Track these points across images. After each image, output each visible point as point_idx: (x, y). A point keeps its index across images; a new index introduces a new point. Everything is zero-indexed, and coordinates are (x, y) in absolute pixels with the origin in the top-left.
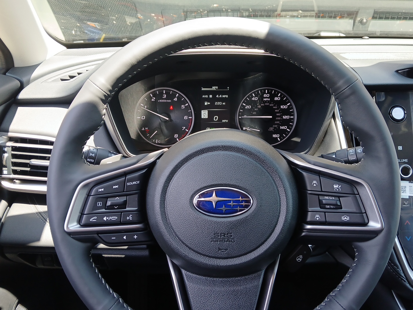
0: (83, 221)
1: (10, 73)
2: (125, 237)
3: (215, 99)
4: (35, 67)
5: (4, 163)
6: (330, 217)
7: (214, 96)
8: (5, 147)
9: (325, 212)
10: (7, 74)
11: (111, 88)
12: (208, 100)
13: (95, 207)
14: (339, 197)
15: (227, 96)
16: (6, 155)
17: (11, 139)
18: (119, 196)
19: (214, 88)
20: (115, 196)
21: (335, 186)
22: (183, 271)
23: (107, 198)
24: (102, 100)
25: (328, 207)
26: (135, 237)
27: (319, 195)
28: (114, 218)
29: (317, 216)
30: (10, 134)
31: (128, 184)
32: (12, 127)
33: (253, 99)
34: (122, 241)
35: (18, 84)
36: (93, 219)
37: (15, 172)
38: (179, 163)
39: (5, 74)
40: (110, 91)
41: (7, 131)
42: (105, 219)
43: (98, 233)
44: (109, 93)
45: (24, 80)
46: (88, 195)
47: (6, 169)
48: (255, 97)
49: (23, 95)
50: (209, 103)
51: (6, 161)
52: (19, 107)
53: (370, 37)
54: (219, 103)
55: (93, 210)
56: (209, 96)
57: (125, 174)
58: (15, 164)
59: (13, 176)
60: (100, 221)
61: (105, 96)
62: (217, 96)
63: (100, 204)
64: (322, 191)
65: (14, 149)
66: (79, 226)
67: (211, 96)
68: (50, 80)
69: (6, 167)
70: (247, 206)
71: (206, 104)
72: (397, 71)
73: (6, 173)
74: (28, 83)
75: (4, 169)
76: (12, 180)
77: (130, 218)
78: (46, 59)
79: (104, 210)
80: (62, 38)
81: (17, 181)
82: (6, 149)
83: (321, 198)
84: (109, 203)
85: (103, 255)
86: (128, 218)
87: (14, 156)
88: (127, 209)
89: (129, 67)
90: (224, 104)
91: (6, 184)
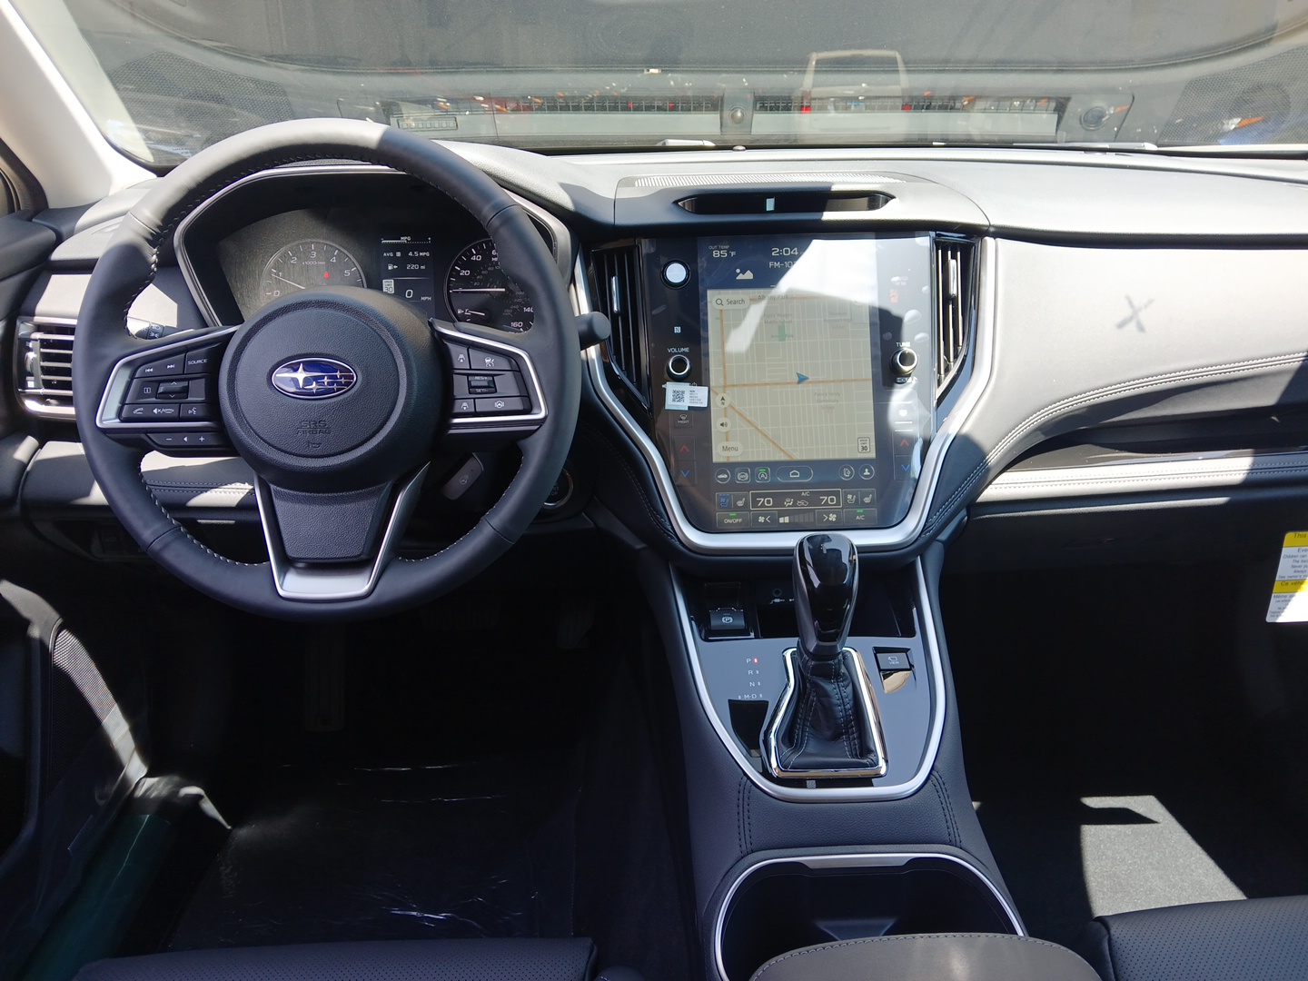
0: (124, 414)
1: (38, 218)
2: (186, 439)
3: (405, 260)
4: (83, 209)
5: (28, 368)
6: (482, 405)
7: (405, 254)
8: (30, 340)
9: (474, 399)
10: (33, 220)
11: (160, 223)
12: (394, 260)
13: (140, 394)
14: (493, 376)
15: (428, 254)
16: (31, 355)
17: (40, 328)
18: (176, 380)
19: (404, 239)
20: (171, 381)
21: (487, 361)
22: (272, 487)
23: (160, 382)
24: (147, 240)
25: (479, 390)
26: (202, 439)
27: (468, 375)
28: (169, 411)
29: (465, 404)
30: (37, 319)
31: (190, 363)
32: (41, 307)
33: (474, 258)
34: (182, 444)
35: (51, 235)
36: (138, 411)
37: (48, 384)
38: (254, 326)
39: (30, 220)
40: (159, 227)
41: (33, 315)
42: (155, 411)
43: (147, 431)
44: (158, 231)
45: (64, 229)
46: (132, 377)
47: (33, 378)
48: (476, 255)
49: (59, 254)
50: (395, 267)
51: (32, 365)
52: (53, 276)
53: (748, 148)
54: (414, 267)
55: (138, 398)
56: (395, 254)
57: (187, 349)
58: (46, 371)
59: (43, 391)
60: (148, 415)
61: (151, 234)
62: (411, 254)
63: (148, 390)
64: (471, 369)
65: (45, 343)
66: (118, 420)
67: (398, 254)
68: (109, 229)
69: (31, 375)
70: (347, 384)
71: (390, 268)
72: (676, 202)
73: (33, 386)
74: (71, 234)
75: (28, 378)
76: (43, 399)
77: (193, 411)
78: (110, 194)
79: (154, 399)
80: (147, 156)
81: (52, 401)
82: (31, 345)
83: (470, 378)
84: (161, 389)
85: (199, 521)
86: (190, 412)
87: (46, 357)
88: (189, 399)
89: (185, 193)
90: (422, 267)
91: (32, 406)
